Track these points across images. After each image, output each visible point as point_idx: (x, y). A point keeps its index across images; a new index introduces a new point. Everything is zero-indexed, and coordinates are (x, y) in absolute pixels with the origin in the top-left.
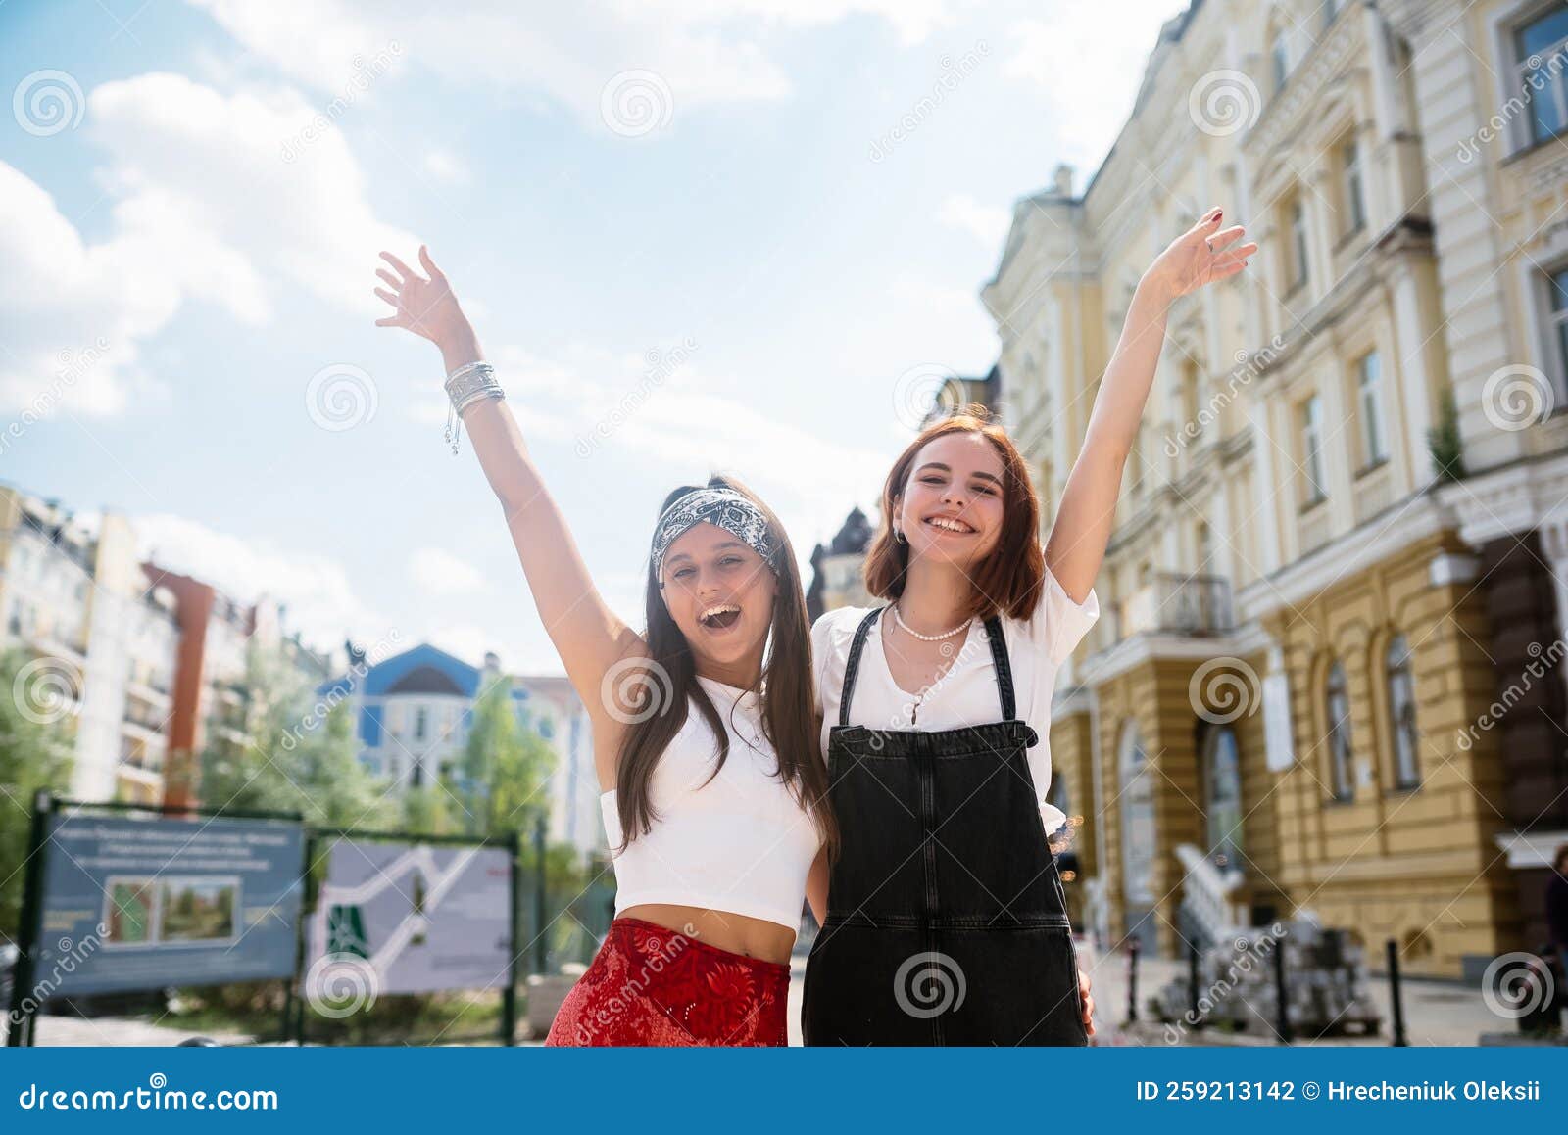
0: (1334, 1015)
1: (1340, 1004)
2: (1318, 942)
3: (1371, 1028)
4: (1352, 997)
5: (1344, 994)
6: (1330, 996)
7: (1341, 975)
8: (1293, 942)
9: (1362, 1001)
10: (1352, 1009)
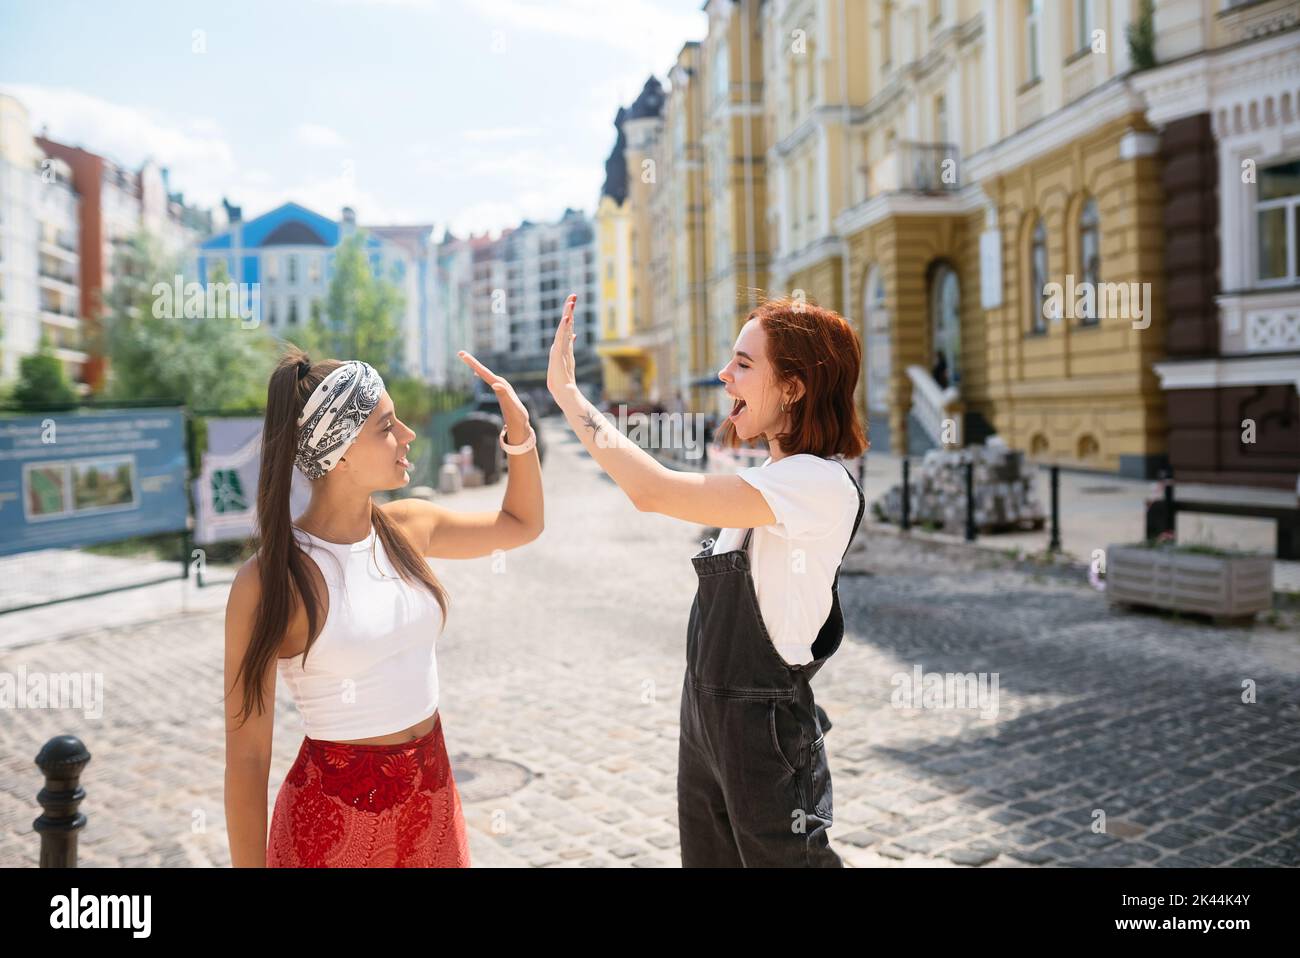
0: (1010, 516)
1: (1016, 507)
2: (1002, 462)
3: (1038, 525)
4: (1025, 502)
5: (1020, 501)
6: (1008, 503)
7: (1018, 487)
8: (982, 462)
9: (1033, 506)
10: (1026, 512)
